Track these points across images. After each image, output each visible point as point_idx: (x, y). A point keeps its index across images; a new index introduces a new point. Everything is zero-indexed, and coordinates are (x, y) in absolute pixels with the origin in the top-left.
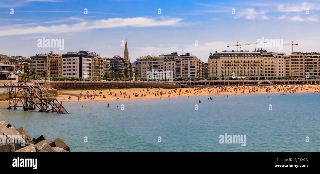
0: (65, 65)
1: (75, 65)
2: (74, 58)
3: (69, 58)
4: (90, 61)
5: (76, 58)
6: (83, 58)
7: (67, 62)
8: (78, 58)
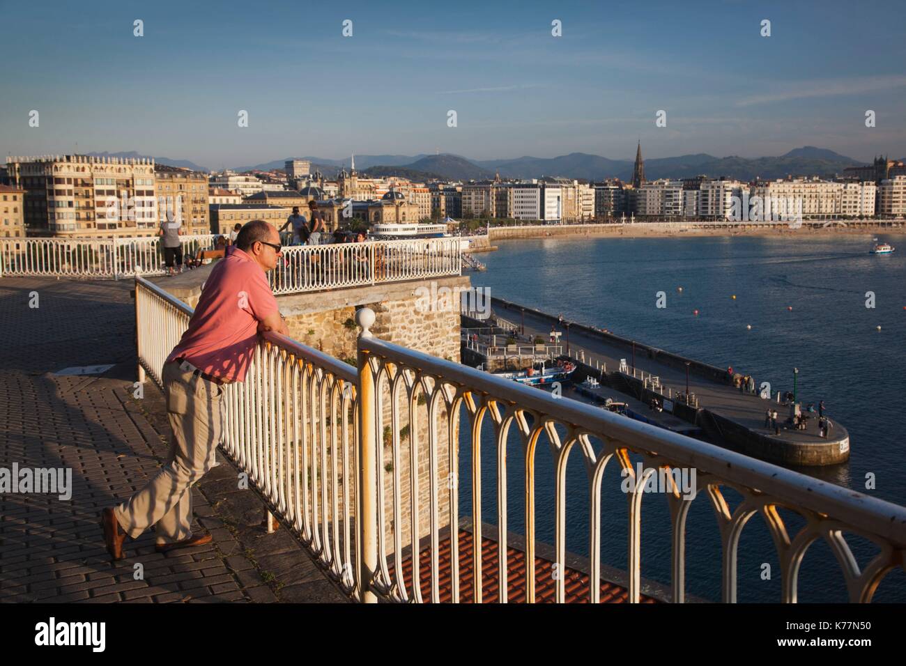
0: (518, 199)
1: (534, 199)
2: (532, 189)
3: (524, 189)
4: (558, 192)
5: (535, 189)
6: (546, 190)
7: (520, 194)
8: (538, 190)
